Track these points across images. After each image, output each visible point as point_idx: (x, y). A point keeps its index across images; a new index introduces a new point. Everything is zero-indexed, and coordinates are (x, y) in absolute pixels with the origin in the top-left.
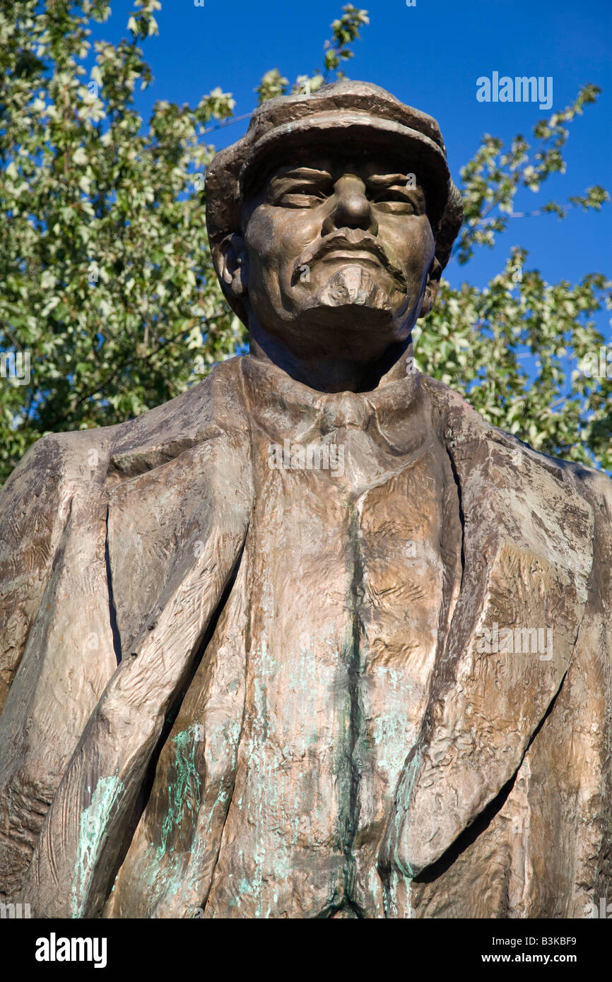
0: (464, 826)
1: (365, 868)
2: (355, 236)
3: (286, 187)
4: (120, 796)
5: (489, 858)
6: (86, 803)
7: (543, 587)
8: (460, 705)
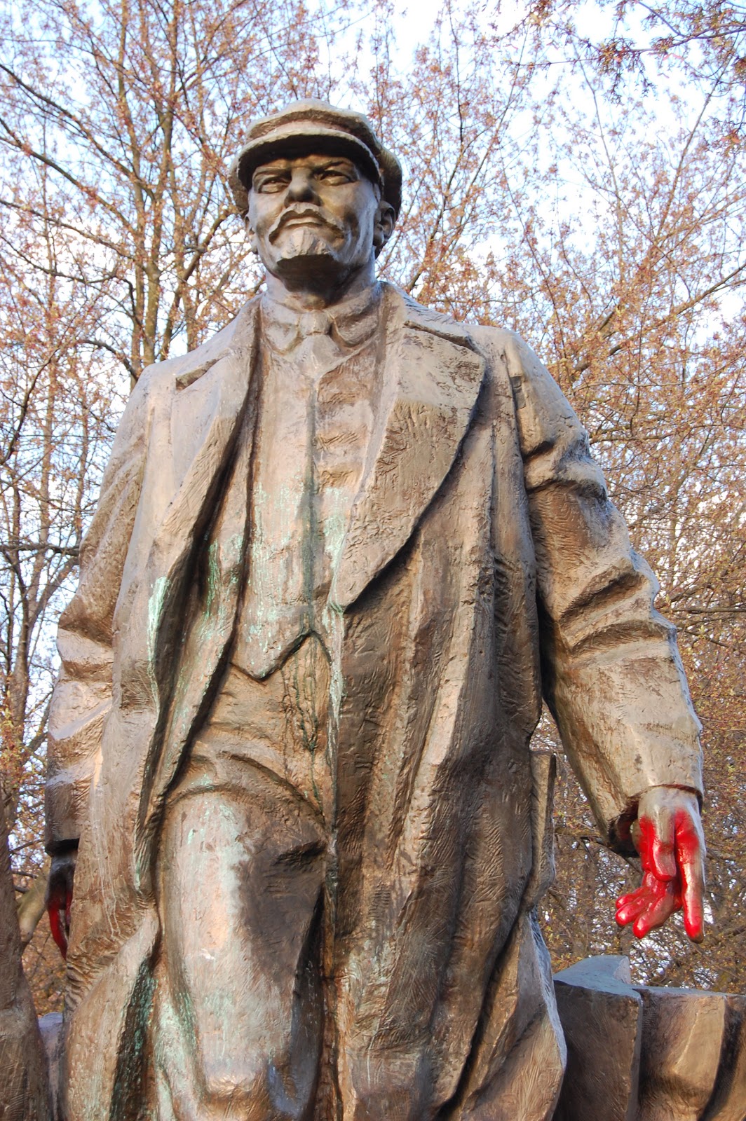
0: (371, 579)
1: (321, 609)
2: (302, 208)
3: (262, 181)
4: (169, 588)
5: (399, 594)
6: (150, 594)
7: (428, 422)
8: (367, 506)
